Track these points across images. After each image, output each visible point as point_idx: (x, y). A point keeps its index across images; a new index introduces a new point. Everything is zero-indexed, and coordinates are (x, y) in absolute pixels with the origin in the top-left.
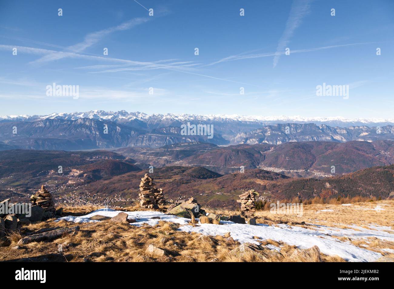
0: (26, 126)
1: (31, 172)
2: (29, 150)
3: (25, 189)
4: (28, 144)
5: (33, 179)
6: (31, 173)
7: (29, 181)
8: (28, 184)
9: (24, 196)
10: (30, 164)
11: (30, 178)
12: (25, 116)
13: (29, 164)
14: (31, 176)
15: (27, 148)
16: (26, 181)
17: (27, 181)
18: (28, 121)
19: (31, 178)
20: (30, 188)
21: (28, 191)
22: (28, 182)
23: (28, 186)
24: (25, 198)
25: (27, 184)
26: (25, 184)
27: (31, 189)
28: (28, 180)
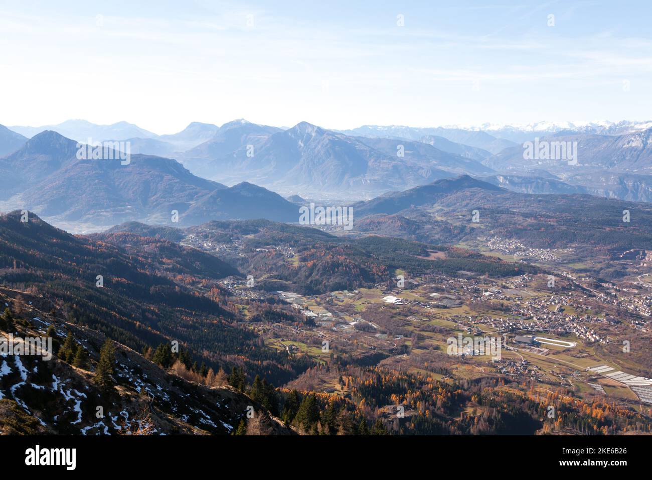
0: (604, 145)
1: (609, 247)
2: (606, 199)
3: (595, 281)
4: (605, 184)
5: (611, 262)
6: (609, 250)
7: (603, 267)
8: (601, 272)
9: (594, 296)
10: (608, 229)
11: (604, 260)
12: (602, 123)
13: (605, 229)
14: (608, 257)
15: (601, 193)
16: (597, 264)
17: (599, 266)
18: (608, 134)
19: (607, 260)
20: (606, 282)
21: (601, 286)
22: (601, 269)
23: (601, 276)
24: (597, 302)
25: (598, 272)
26: (595, 271)
27: (607, 285)
28: (600, 262)
